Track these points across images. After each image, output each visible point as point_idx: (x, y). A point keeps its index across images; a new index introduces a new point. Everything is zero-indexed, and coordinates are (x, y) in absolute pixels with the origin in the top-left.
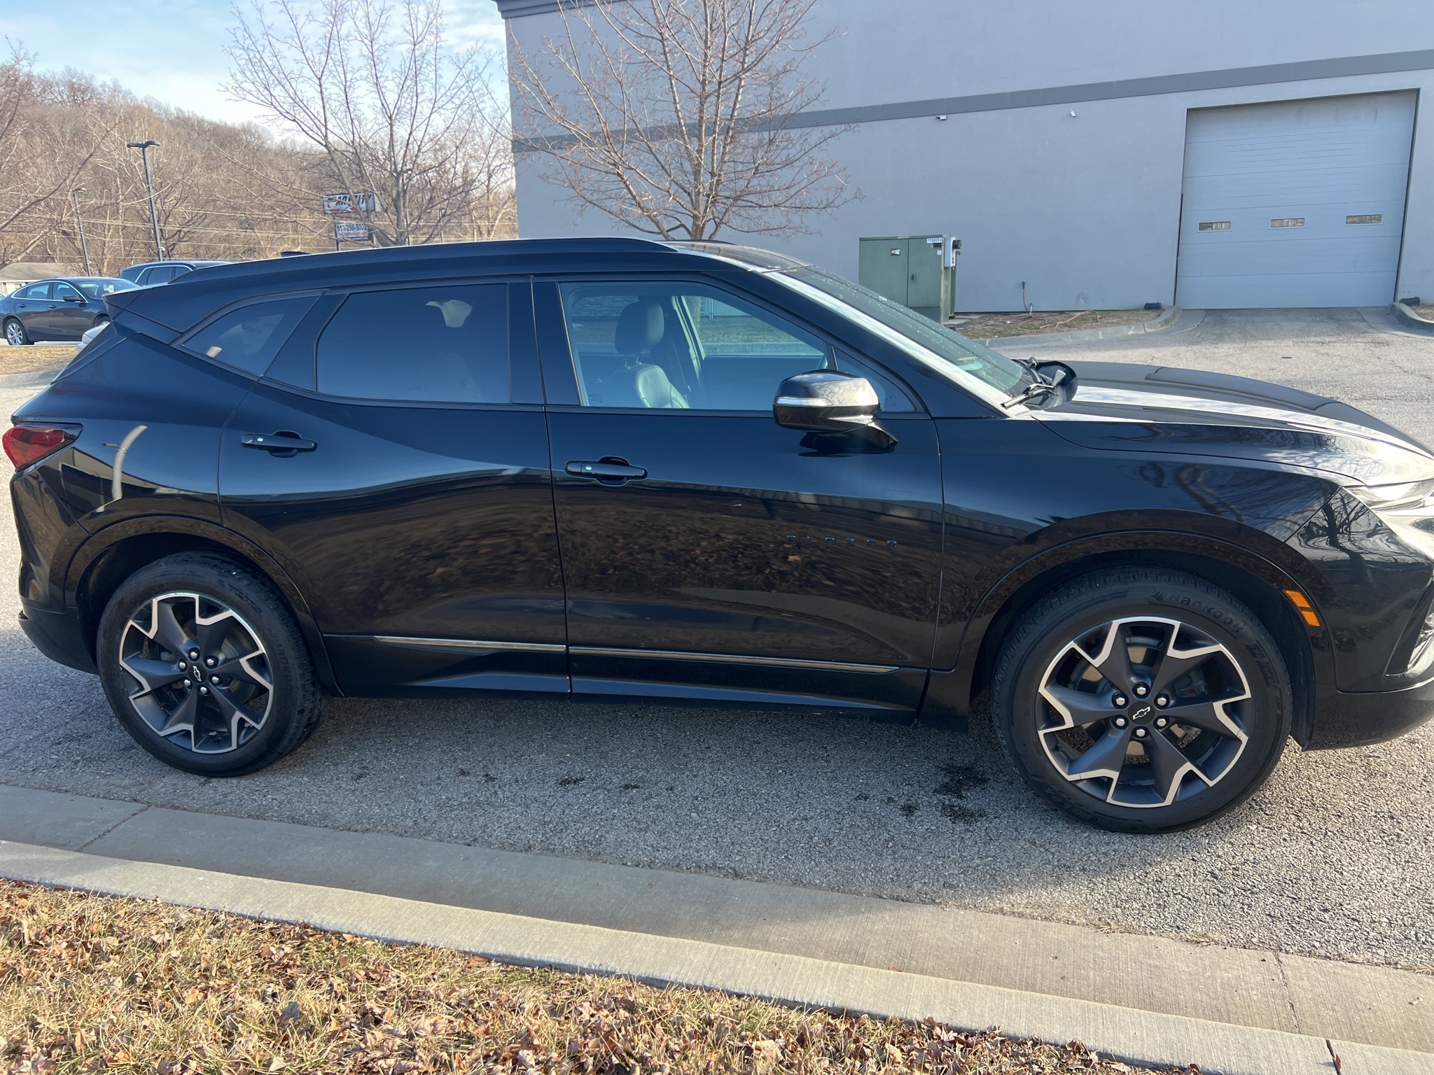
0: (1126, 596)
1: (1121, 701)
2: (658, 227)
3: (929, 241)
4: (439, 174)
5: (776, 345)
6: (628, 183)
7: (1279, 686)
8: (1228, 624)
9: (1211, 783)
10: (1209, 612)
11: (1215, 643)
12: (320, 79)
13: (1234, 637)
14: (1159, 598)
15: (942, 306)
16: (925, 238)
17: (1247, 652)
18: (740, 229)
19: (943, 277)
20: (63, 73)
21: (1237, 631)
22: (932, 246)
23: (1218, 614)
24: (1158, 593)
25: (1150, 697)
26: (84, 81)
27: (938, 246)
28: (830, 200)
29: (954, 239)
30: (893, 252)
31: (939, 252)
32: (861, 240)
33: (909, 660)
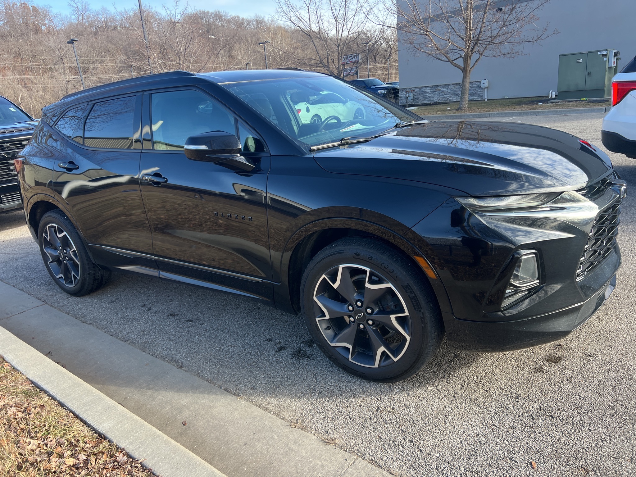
0: (343, 253)
1: (351, 308)
2: (447, 58)
3: (599, 53)
4: (394, 42)
5: (502, 113)
6: (432, 39)
7: (422, 311)
8: (392, 272)
9: (396, 360)
10: (381, 265)
11: (388, 283)
12: (308, 7)
13: (396, 280)
14: (357, 254)
15: (605, 88)
16: (597, 52)
17: (404, 290)
18: (488, 56)
19: (607, 73)
20: (254, 16)
21: (397, 277)
22: (601, 56)
23: (386, 267)
24: (358, 252)
25: (363, 309)
26: (261, 19)
27: (604, 55)
28: (539, 37)
29: (614, 51)
30: (578, 61)
31: (605, 59)
32: (560, 55)
33: (262, 276)
